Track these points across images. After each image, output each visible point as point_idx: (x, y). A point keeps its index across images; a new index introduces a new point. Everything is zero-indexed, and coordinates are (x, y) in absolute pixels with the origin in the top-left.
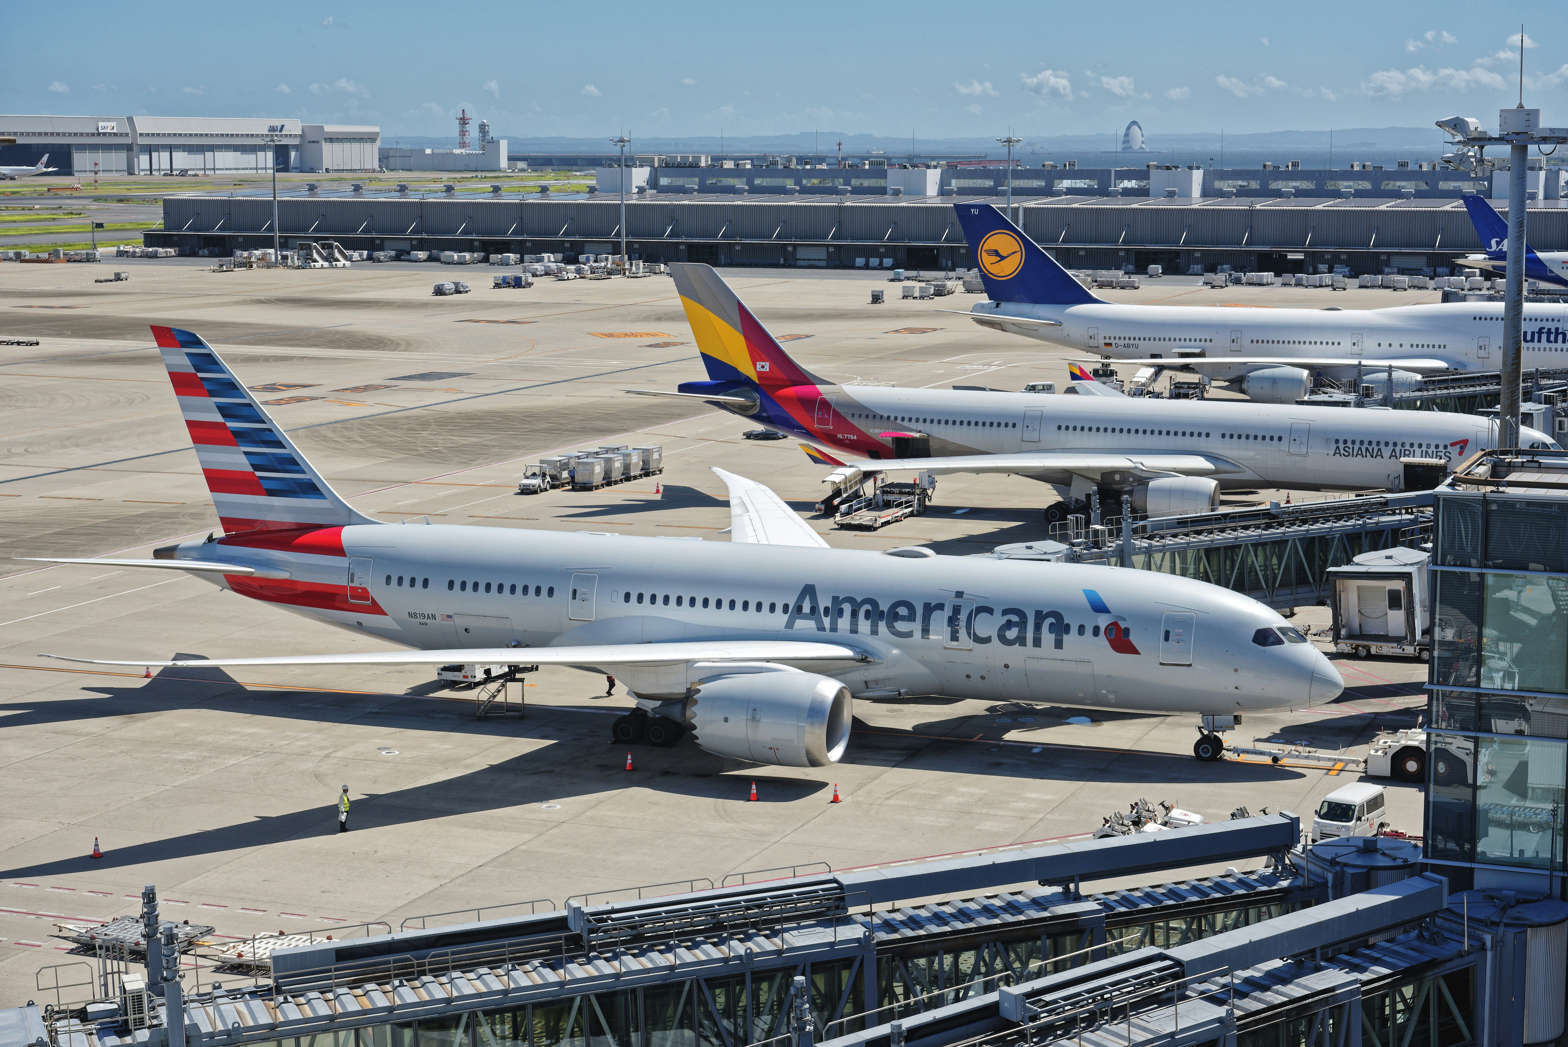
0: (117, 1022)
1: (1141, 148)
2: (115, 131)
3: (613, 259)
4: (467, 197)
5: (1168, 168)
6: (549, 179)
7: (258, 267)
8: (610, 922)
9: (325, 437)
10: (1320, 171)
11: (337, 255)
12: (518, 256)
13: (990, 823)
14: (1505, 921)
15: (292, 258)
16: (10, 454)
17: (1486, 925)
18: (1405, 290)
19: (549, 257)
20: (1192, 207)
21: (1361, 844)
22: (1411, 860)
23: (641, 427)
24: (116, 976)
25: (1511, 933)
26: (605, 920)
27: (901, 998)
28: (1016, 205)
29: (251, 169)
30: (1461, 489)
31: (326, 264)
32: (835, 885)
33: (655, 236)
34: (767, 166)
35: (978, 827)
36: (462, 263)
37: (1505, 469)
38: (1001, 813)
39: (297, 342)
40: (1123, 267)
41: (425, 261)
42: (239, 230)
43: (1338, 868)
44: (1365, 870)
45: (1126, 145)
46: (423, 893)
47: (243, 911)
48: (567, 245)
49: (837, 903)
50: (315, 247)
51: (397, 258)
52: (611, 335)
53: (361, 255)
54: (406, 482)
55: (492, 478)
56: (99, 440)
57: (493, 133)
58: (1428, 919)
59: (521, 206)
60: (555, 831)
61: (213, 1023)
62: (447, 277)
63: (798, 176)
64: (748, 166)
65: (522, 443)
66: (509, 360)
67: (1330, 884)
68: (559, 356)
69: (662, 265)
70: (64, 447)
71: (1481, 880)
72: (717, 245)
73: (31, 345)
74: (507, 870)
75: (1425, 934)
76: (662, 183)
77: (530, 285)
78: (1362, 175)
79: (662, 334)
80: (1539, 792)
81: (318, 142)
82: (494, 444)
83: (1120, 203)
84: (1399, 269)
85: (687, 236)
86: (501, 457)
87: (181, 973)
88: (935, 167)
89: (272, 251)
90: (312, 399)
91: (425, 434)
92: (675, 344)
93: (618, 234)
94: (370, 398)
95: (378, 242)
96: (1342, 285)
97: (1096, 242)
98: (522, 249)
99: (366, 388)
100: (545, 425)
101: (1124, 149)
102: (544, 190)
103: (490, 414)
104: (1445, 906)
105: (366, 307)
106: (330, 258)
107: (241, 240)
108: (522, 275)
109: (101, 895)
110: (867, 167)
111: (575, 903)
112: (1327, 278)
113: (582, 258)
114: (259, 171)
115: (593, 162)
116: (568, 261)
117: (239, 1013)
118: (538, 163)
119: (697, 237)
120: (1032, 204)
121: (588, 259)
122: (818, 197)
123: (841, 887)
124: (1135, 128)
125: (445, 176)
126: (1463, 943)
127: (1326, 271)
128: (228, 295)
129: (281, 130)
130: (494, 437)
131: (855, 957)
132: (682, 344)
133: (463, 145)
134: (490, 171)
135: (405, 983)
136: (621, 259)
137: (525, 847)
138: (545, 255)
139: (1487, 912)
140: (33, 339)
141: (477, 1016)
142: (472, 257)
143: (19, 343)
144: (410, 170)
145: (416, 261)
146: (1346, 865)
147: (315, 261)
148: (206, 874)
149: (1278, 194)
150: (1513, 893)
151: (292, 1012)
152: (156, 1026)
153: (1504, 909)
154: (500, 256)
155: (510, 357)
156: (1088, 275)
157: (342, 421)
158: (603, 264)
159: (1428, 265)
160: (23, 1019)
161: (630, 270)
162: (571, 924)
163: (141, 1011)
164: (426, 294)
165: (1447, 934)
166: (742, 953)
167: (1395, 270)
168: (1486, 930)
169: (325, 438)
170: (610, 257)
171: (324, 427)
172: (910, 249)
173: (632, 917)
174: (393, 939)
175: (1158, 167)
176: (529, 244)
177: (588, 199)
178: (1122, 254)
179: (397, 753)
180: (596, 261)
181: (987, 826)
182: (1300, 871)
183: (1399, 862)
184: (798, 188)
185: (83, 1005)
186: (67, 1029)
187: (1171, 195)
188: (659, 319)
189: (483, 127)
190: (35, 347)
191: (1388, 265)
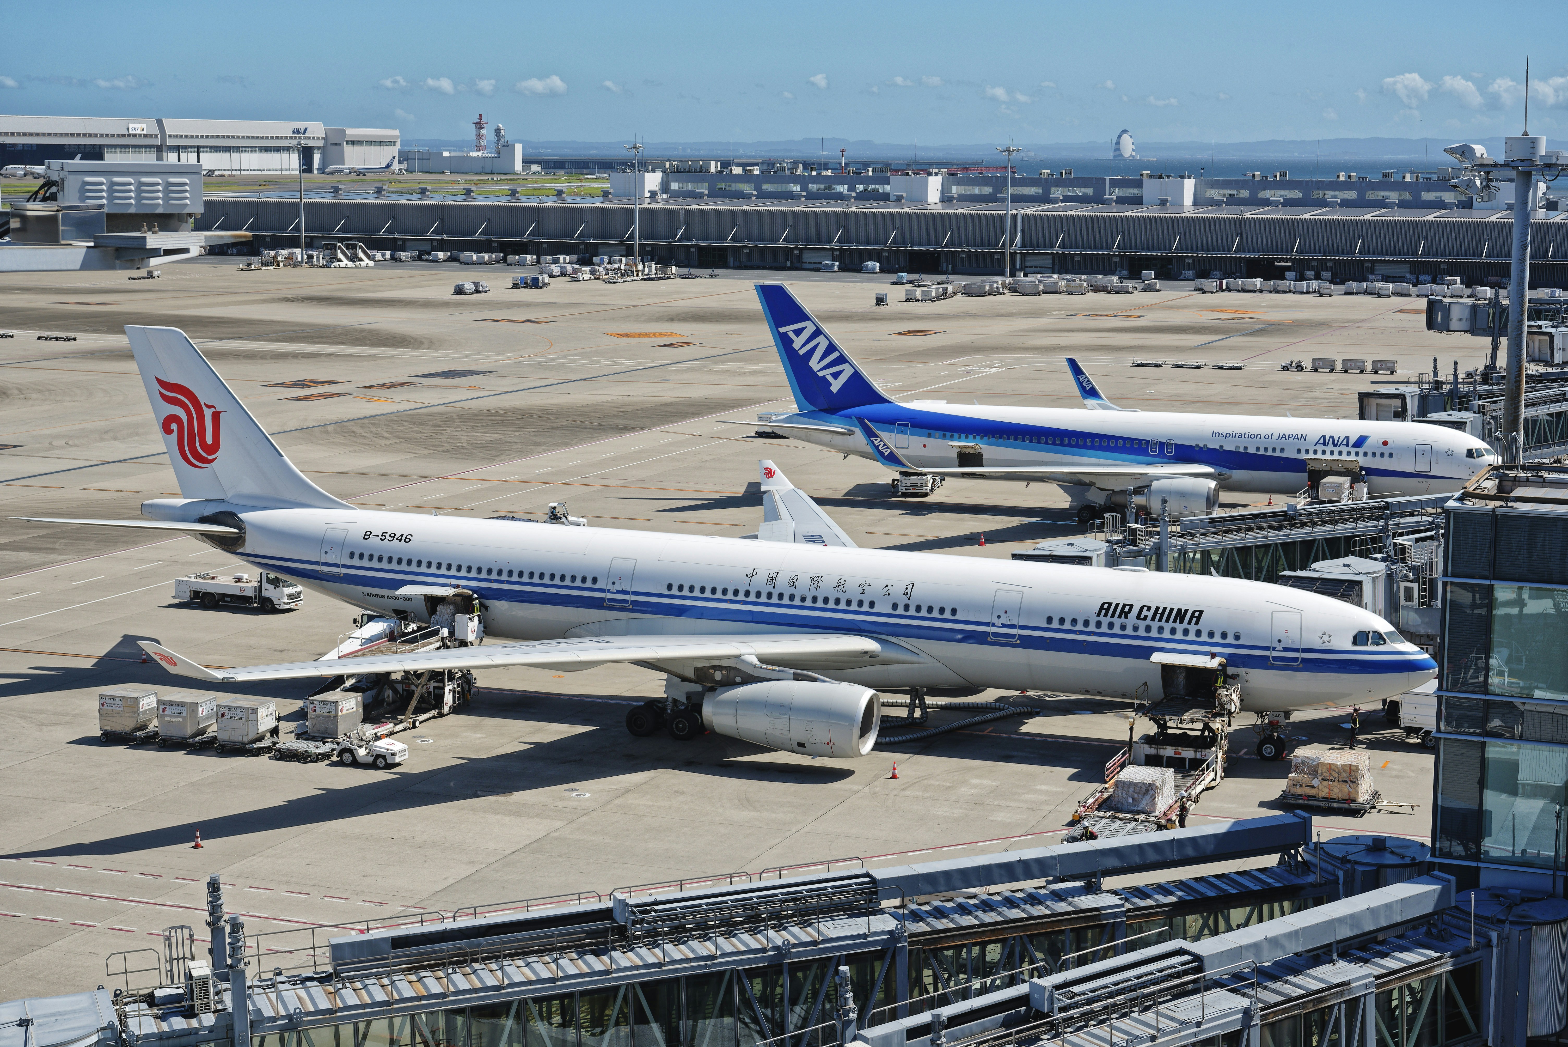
0: (184, 1006)
1: (1131, 155)
2: (145, 132)
3: (626, 261)
4: (485, 199)
5: (1161, 177)
6: (563, 181)
7: (285, 266)
8: (653, 913)
9: (354, 432)
10: (1307, 182)
11: (361, 255)
12: (535, 257)
13: (1002, 814)
14: (1511, 918)
15: (318, 258)
16: (51, 447)
17: (1492, 923)
18: (1389, 296)
19: (564, 258)
20: (1184, 215)
21: (1370, 843)
22: (1419, 859)
23: (657, 425)
24: (181, 961)
25: (1516, 931)
26: (649, 912)
27: (931, 988)
28: (1015, 212)
29: (275, 170)
30: (1471, 504)
31: (350, 264)
32: (868, 879)
33: (667, 238)
34: (775, 172)
35: (991, 818)
36: (480, 263)
37: (1510, 483)
38: (1013, 804)
39: (324, 340)
40: (1117, 272)
41: (445, 261)
42: (266, 230)
43: (1349, 866)
44: (1375, 868)
45: (1117, 153)
46: (460, 878)
47: (288, 894)
48: (582, 247)
49: (870, 897)
50: (340, 248)
51: (419, 258)
52: (626, 335)
53: (383, 255)
54: (433, 478)
55: (515, 474)
56: (137, 434)
57: (507, 136)
58: (1436, 917)
59: (538, 210)
60: (585, 818)
61: (276, 1009)
62: (467, 278)
63: (803, 181)
64: (757, 172)
65: (543, 440)
66: (527, 359)
67: (1341, 881)
68: (576, 355)
69: (674, 267)
70: (102, 440)
71: (1486, 879)
72: (727, 248)
73: (69, 340)
74: (540, 856)
75: (1434, 931)
76: (673, 188)
77: (546, 285)
78: (1348, 185)
79: (676, 335)
80: (1529, 788)
81: (340, 144)
82: (516, 440)
83: (1115, 210)
84: (1383, 276)
85: (698, 239)
86: (524, 453)
87: (246, 960)
88: (936, 174)
89: (298, 251)
90: (340, 395)
91: (449, 430)
92: (687, 344)
93: (632, 236)
94: (396, 395)
95: (400, 242)
96: (1328, 291)
97: (1091, 248)
98: (538, 250)
99: (392, 385)
100: (565, 423)
101: (1115, 156)
102: (559, 193)
103: (512, 411)
104: (1453, 904)
105: (389, 306)
106: (354, 258)
107: (268, 239)
108: (539, 276)
109: (151, 877)
110: (871, 174)
111: (620, 896)
112: (1314, 284)
113: (596, 259)
114: (284, 172)
115: (606, 165)
116: (584, 262)
117: (299, 998)
118: (552, 165)
119: (707, 240)
120: (1030, 211)
121: (602, 261)
122: (823, 202)
123: (874, 881)
124: (1125, 137)
125: (461, 178)
126: (1470, 939)
127: (1313, 277)
128: (257, 293)
129: (304, 133)
130: (516, 434)
131: (888, 949)
132: (694, 344)
133: (479, 148)
134: (505, 174)
135: (457, 970)
136: (635, 261)
137: (556, 834)
138: (561, 257)
139: (1493, 910)
140: (71, 335)
141: (527, 1003)
142: (490, 257)
143: (57, 339)
144: (429, 172)
145: (436, 261)
146: (1357, 863)
147: (340, 260)
148: (251, 858)
149: (1266, 203)
150: (1518, 892)
151: (350, 998)
152: (220, 1010)
153: (1510, 908)
154: (517, 257)
155: (529, 356)
156: (1084, 281)
157: (369, 417)
158: (616, 266)
159: (1411, 273)
160: (95, 1003)
161: (643, 271)
162: (616, 915)
163: (207, 996)
164: (445, 293)
165: (1454, 931)
166: (780, 943)
167: (1380, 278)
168: (1493, 927)
169: (354, 434)
170: (623, 259)
171: (352, 423)
172: (912, 254)
173: (675, 909)
174: (446, 929)
175: (1151, 176)
176: (545, 246)
177: (602, 203)
178: (1116, 259)
179: (431, 741)
180: (609, 263)
181: (1000, 817)
182: (1312, 869)
183: (1407, 861)
184: (804, 193)
185: (151, 990)
186: (137, 1013)
187: (1163, 202)
188: (671, 319)
189: (498, 131)
190: (72, 343)
191: (1372, 273)
